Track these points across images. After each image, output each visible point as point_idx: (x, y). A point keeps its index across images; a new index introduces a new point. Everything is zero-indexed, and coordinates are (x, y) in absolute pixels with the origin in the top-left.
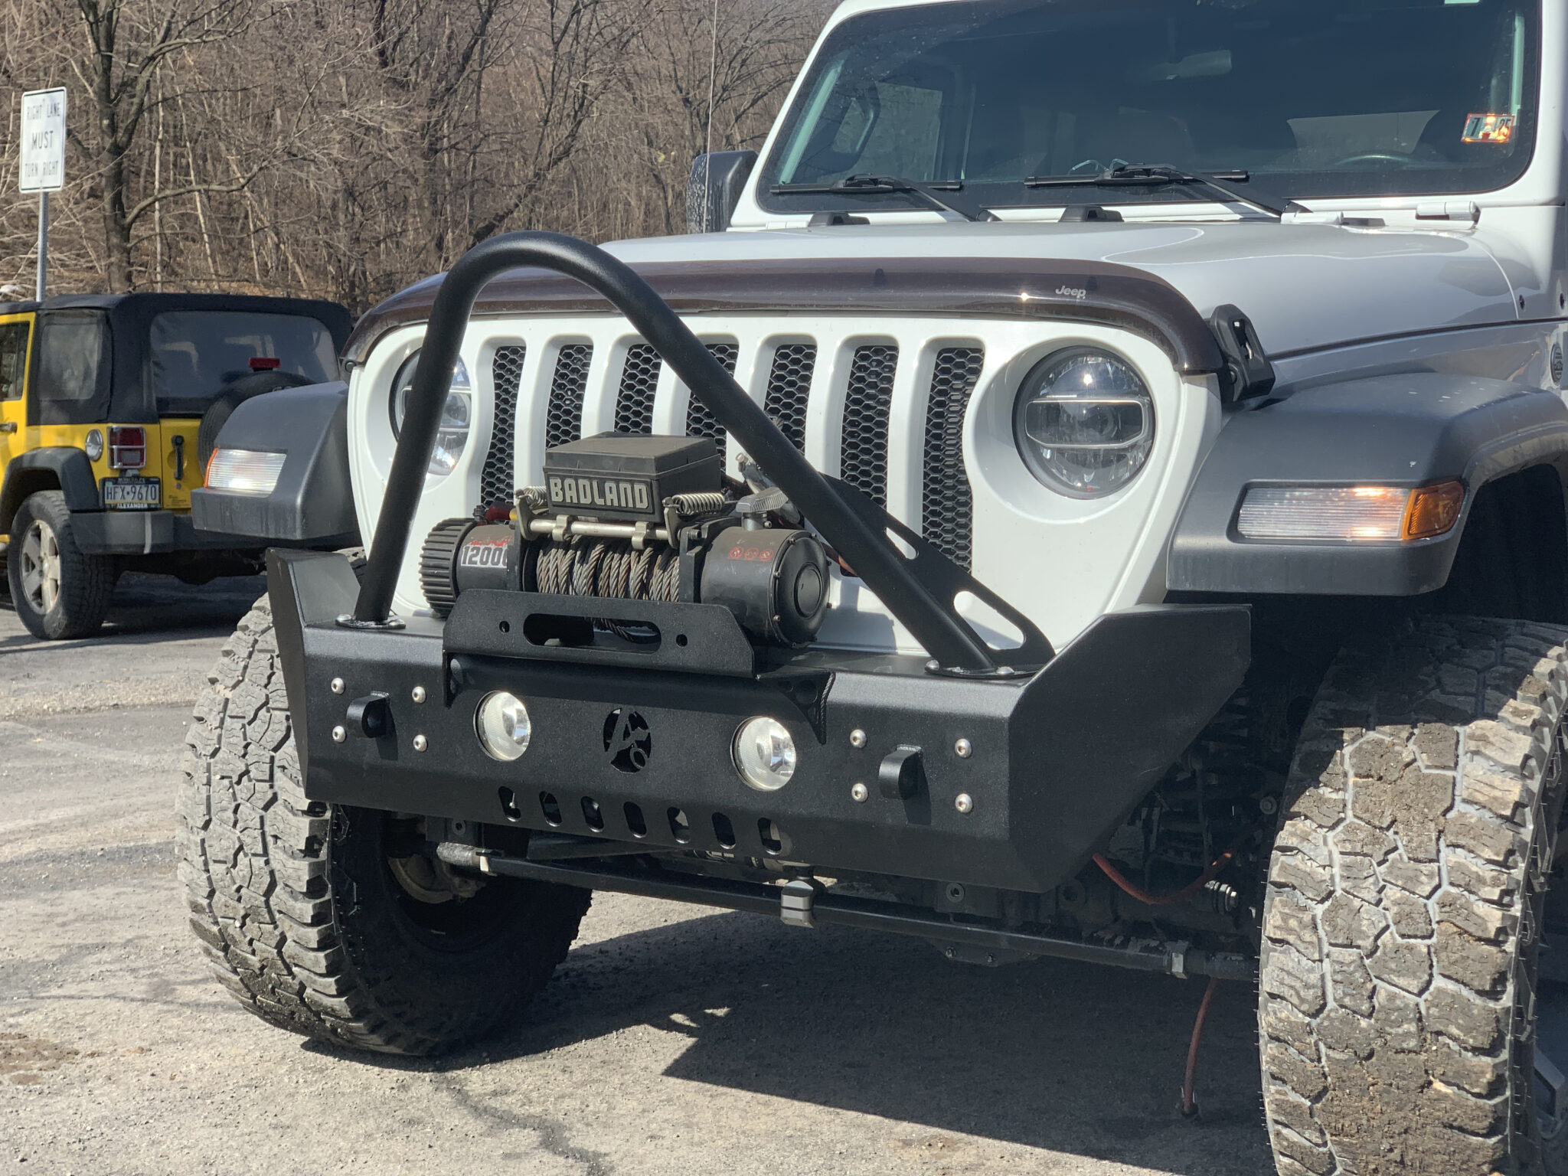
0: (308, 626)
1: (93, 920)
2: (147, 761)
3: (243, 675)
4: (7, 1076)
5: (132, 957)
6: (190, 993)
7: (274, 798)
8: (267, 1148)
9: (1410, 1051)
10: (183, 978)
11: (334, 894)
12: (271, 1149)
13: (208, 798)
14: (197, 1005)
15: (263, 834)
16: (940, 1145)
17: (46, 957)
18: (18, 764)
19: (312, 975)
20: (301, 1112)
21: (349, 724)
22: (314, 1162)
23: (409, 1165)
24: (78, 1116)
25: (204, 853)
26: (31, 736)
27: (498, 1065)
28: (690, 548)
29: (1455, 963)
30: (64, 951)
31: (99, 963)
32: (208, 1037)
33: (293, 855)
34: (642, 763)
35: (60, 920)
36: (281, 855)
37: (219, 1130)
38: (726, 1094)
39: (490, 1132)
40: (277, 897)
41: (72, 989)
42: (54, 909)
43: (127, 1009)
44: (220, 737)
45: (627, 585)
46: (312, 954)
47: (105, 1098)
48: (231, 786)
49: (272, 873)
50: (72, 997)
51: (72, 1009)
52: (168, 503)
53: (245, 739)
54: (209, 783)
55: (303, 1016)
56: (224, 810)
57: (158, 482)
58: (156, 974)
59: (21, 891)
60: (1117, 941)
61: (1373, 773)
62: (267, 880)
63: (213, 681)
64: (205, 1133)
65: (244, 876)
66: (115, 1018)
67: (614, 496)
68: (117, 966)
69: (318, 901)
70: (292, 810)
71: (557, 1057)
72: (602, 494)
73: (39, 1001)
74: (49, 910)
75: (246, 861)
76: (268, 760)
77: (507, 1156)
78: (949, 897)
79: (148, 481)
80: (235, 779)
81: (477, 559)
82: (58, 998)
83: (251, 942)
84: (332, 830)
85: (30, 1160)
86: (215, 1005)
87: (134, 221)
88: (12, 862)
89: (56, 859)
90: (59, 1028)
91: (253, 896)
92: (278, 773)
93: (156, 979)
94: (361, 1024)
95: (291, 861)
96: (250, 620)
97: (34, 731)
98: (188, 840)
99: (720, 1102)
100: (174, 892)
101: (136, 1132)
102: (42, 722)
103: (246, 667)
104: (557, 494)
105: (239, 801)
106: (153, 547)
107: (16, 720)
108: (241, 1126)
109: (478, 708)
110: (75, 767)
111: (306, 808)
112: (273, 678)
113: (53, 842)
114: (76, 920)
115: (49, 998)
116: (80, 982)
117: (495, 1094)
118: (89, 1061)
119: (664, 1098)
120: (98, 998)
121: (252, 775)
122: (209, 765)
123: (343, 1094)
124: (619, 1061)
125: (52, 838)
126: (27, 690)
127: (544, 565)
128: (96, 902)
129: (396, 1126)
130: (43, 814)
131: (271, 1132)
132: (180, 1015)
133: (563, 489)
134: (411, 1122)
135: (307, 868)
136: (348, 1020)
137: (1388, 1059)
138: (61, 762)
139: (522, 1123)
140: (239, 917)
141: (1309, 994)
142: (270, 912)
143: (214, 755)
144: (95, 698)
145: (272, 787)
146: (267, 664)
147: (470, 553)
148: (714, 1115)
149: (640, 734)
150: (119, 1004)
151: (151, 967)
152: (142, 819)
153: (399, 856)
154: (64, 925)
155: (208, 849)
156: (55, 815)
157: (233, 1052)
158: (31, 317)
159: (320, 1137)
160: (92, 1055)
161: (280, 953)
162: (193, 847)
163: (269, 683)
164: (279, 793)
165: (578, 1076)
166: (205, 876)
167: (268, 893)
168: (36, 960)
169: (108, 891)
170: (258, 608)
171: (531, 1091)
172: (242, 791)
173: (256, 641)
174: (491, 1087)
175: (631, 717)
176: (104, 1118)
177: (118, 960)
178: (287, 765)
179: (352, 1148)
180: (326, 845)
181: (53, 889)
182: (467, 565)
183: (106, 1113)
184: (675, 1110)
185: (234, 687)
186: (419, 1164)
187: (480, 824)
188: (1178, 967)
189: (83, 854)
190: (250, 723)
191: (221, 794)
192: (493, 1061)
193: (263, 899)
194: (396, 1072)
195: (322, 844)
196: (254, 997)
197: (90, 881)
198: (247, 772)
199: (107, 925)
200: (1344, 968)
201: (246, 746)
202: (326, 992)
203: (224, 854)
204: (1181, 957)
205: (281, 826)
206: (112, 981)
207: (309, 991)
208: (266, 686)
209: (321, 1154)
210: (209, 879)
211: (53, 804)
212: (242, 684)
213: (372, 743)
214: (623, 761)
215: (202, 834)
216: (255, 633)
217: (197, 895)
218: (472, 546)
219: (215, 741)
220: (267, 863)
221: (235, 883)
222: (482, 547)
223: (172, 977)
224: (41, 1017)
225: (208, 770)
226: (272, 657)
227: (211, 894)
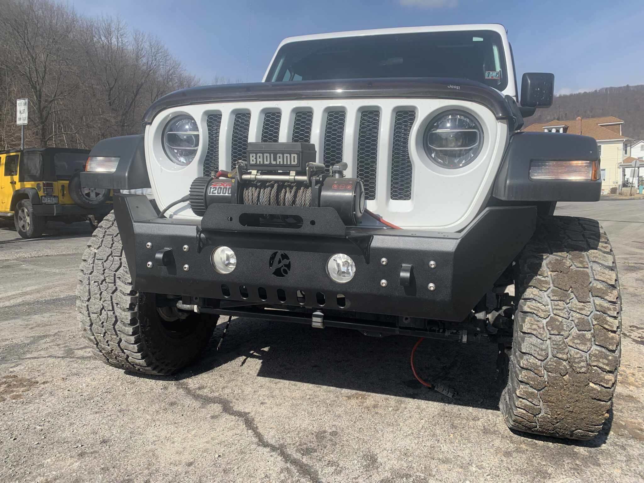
0: (135, 222)
1: (43, 326)
2: (57, 271)
3: (101, 244)
4: (9, 396)
5: (57, 340)
6: (80, 353)
7: (116, 289)
8: (118, 422)
9: (583, 373)
10: (77, 347)
11: (140, 324)
12: (120, 423)
13: (89, 289)
14: (83, 358)
15: (112, 303)
16: (360, 397)
17: (25, 342)
18: (17, 273)
19: (132, 353)
20: (129, 403)
21: (155, 261)
22: (139, 427)
23: (176, 425)
24: (38, 413)
25: (88, 310)
26: (21, 264)
27: (197, 376)
28: (316, 185)
29: (602, 340)
30: (32, 339)
31: (45, 343)
32: (89, 371)
33: (124, 310)
34: (286, 273)
35: (30, 327)
36: (120, 310)
37: (98, 415)
38: (280, 382)
39: (203, 406)
40: (118, 325)
41: (35, 354)
42: (29, 323)
43: (56, 361)
44: (93, 267)
45: (284, 202)
46: (132, 345)
47: (50, 403)
48: (99, 285)
49: (116, 317)
50: (35, 358)
51: (35, 363)
52: (60, 202)
53: (103, 268)
54: (89, 284)
55: (128, 365)
56: (96, 294)
57: (58, 197)
58: (67, 346)
59: (16, 316)
60: (441, 331)
61: (558, 270)
62: (114, 319)
63: (89, 246)
64: (91, 417)
65: (105, 318)
66: (52, 365)
67: (281, 160)
68: (52, 344)
69: (134, 326)
70: (123, 294)
71: (217, 371)
72: (275, 159)
73: (22, 360)
74: (26, 323)
75: (105, 313)
76: (113, 275)
77: (212, 417)
78: (404, 321)
79: (55, 197)
80: (100, 282)
81: (216, 192)
82: (30, 358)
83: (107, 342)
84: (139, 300)
85: (18, 439)
86: (90, 357)
87: (47, 140)
88: (13, 305)
89: (28, 304)
90: (30, 371)
91: (109, 325)
92: (117, 280)
93: (67, 348)
94: (150, 368)
95: (124, 312)
96: (103, 224)
97: (21, 263)
98: (82, 305)
99: (279, 385)
100: (71, 314)
101: (63, 419)
102: (25, 260)
103: (102, 241)
104: (253, 161)
105: (102, 290)
106: (56, 214)
107: (17, 260)
108: (106, 412)
109: (213, 252)
110: (35, 273)
111: (129, 293)
112: (114, 245)
113: (28, 298)
114: (36, 326)
115: (26, 359)
116: (38, 351)
117: (199, 388)
118: (42, 386)
119: (259, 385)
120: (45, 357)
121: (107, 281)
122: (89, 277)
123: (144, 393)
124: (238, 371)
125: (28, 297)
126: (20, 252)
127: (247, 194)
128: (43, 319)
129: (167, 406)
130: (25, 289)
131: (119, 414)
132: (77, 362)
133: (256, 158)
134: (172, 404)
135: (130, 315)
136: (145, 367)
137: (574, 376)
138: (31, 272)
139: (213, 400)
140: (103, 333)
141: (544, 353)
142: (115, 331)
143: (91, 273)
144: (41, 254)
145: (115, 285)
146: (111, 239)
147: (212, 190)
148: (280, 391)
149: (286, 262)
150: (54, 360)
151: (65, 343)
152: (57, 289)
153: (161, 307)
154: (32, 328)
155: (90, 309)
156: (28, 289)
157: (99, 377)
158: (19, 153)
159: (139, 414)
160: (44, 383)
161: (119, 346)
162: (83, 308)
163: (112, 247)
164: (118, 287)
165: (226, 379)
166: (89, 318)
167: (114, 325)
168: (21, 343)
169: (47, 315)
170: (105, 220)
171: (212, 386)
172: (103, 287)
173: (106, 232)
174: (197, 386)
175: (282, 255)
176: (50, 413)
177: (53, 341)
178: (121, 277)
179: (152, 418)
180: (137, 306)
181: (28, 315)
182: (211, 194)
183: (50, 410)
184: (265, 390)
185: (98, 248)
186: (181, 424)
187: (205, 298)
188: (465, 339)
189: (38, 302)
190: (105, 262)
191: (94, 288)
192: (195, 375)
193: (112, 326)
194: (161, 382)
195: (135, 306)
196: (108, 360)
197: (40, 312)
198: (105, 280)
199: (47, 328)
200: (558, 343)
201: (104, 270)
202: (137, 358)
203: (96, 310)
204: (466, 336)
205: (119, 300)
206: (50, 350)
207: (130, 358)
208: (111, 248)
209: (140, 423)
210: (90, 319)
211: (28, 285)
212: (101, 247)
213: (164, 268)
214: (278, 273)
215: (87, 303)
216: (105, 228)
217: (85, 325)
218: (213, 187)
219: (91, 269)
220: (114, 313)
221: (101, 321)
222: (217, 187)
223: (72, 347)
224: (23, 367)
225: (89, 279)
226: (113, 237)
227: (91, 325)
